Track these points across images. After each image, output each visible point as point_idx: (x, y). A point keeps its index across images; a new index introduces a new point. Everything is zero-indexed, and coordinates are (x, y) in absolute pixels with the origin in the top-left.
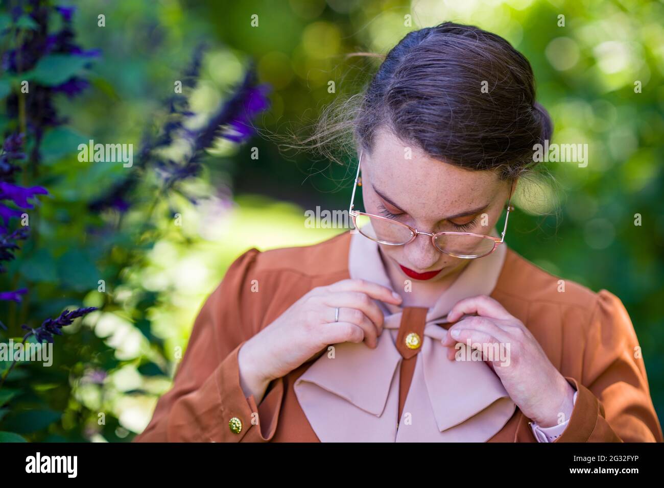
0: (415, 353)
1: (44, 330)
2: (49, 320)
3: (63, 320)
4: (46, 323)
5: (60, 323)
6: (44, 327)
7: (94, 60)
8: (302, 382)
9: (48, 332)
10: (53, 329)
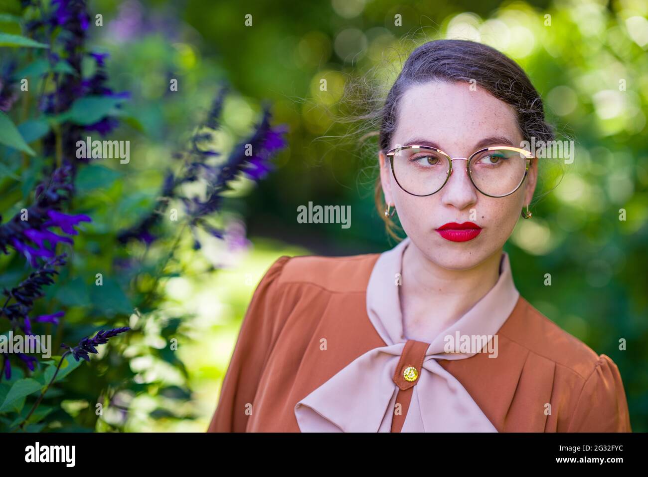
0: (411, 386)
1: (81, 348)
2: (85, 340)
3: (98, 339)
4: (84, 342)
5: (96, 342)
6: (81, 345)
7: (122, 100)
8: (301, 405)
9: (85, 350)
10: (89, 348)
